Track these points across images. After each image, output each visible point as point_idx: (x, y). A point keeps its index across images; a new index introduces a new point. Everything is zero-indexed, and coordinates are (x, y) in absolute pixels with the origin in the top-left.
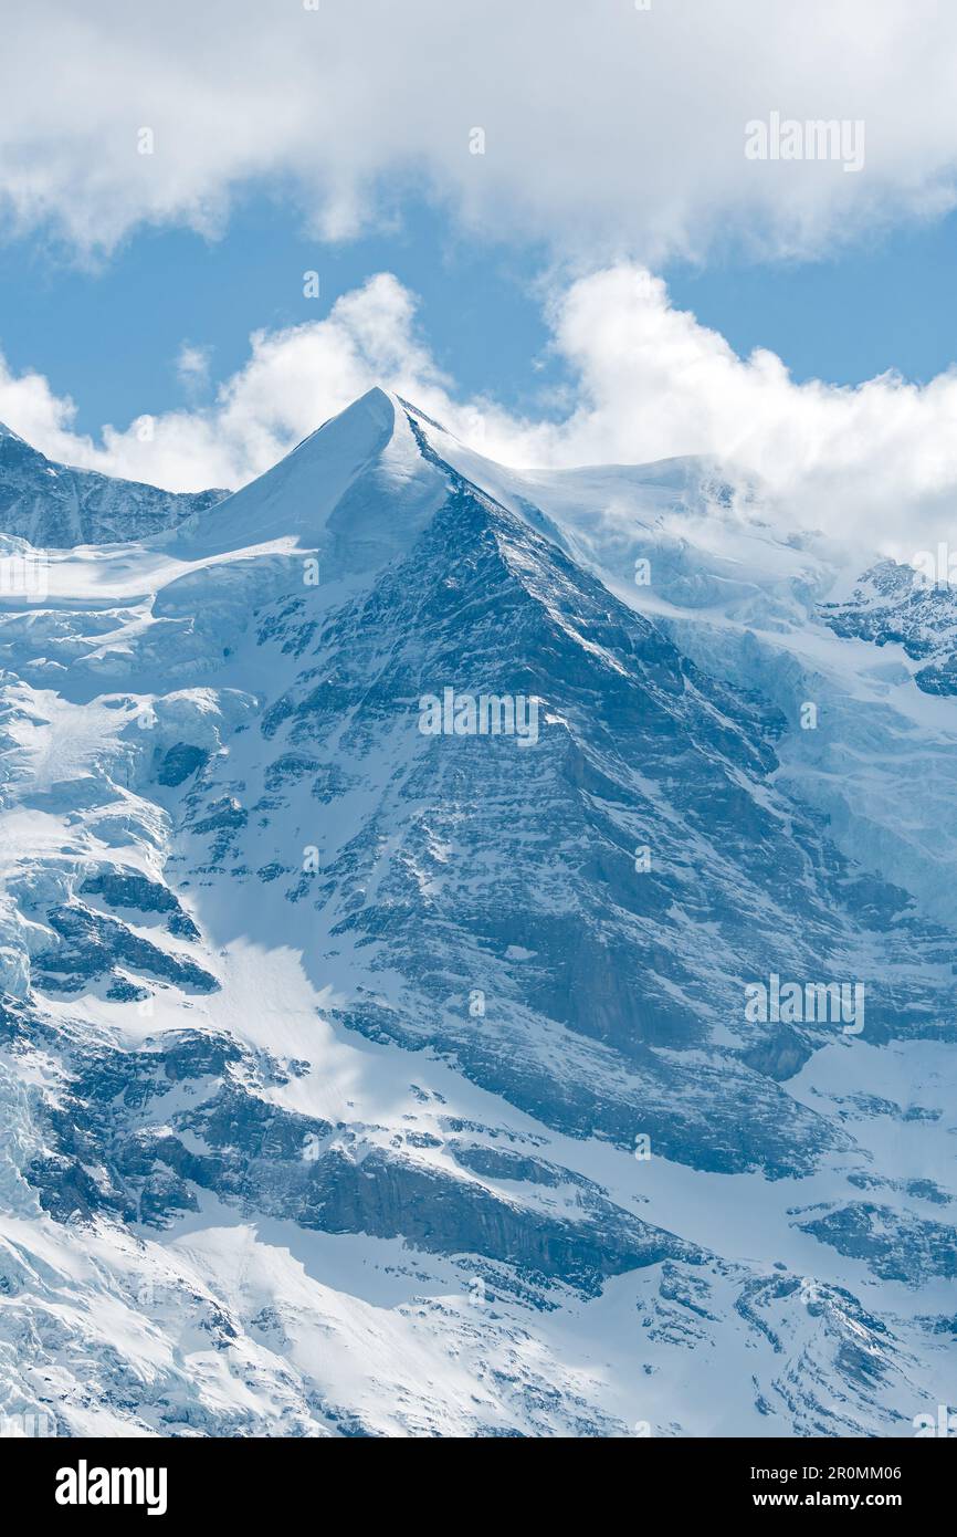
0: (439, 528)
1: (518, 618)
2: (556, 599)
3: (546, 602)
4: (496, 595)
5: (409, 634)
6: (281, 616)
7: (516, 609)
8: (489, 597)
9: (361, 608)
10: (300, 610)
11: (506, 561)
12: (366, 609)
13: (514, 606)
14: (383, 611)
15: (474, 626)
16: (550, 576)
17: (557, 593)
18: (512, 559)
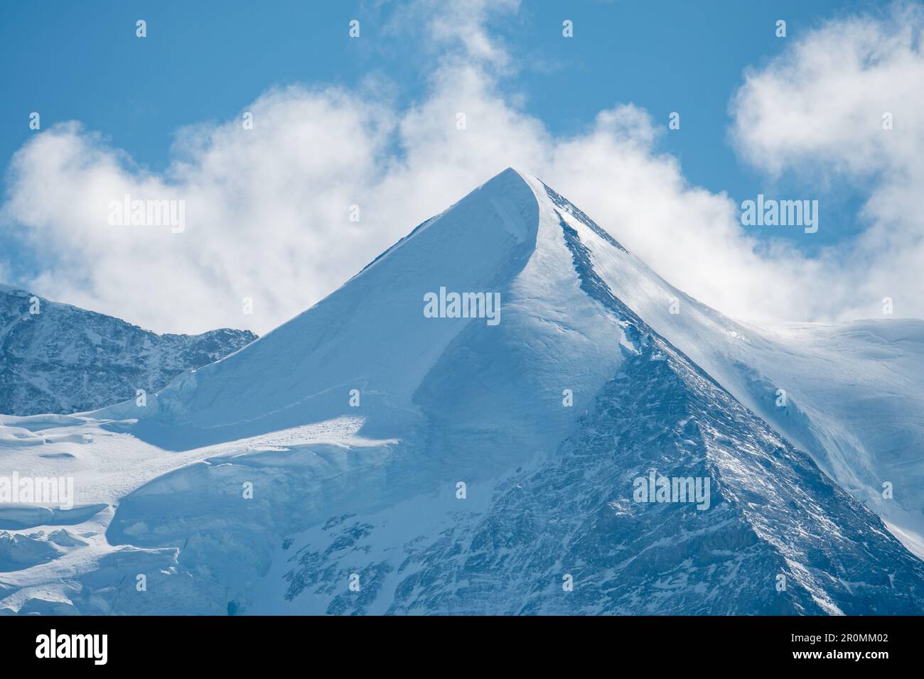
0: (605, 412)
1: (733, 575)
2: (801, 544)
3: (783, 549)
4: (701, 532)
5: (544, 593)
6: (329, 551)
7: (732, 558)
8: (686, 536)
9: (466, 545)
10: (361, 542)
11: (718, 475)
12: (476, 544)
13: (728, 553)
14: (503, 551)
15: (658, 584)
16: (793, 505)
17: (803, 533)
18: (729, 472)
